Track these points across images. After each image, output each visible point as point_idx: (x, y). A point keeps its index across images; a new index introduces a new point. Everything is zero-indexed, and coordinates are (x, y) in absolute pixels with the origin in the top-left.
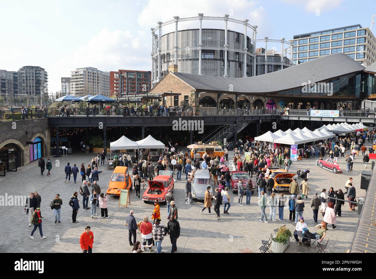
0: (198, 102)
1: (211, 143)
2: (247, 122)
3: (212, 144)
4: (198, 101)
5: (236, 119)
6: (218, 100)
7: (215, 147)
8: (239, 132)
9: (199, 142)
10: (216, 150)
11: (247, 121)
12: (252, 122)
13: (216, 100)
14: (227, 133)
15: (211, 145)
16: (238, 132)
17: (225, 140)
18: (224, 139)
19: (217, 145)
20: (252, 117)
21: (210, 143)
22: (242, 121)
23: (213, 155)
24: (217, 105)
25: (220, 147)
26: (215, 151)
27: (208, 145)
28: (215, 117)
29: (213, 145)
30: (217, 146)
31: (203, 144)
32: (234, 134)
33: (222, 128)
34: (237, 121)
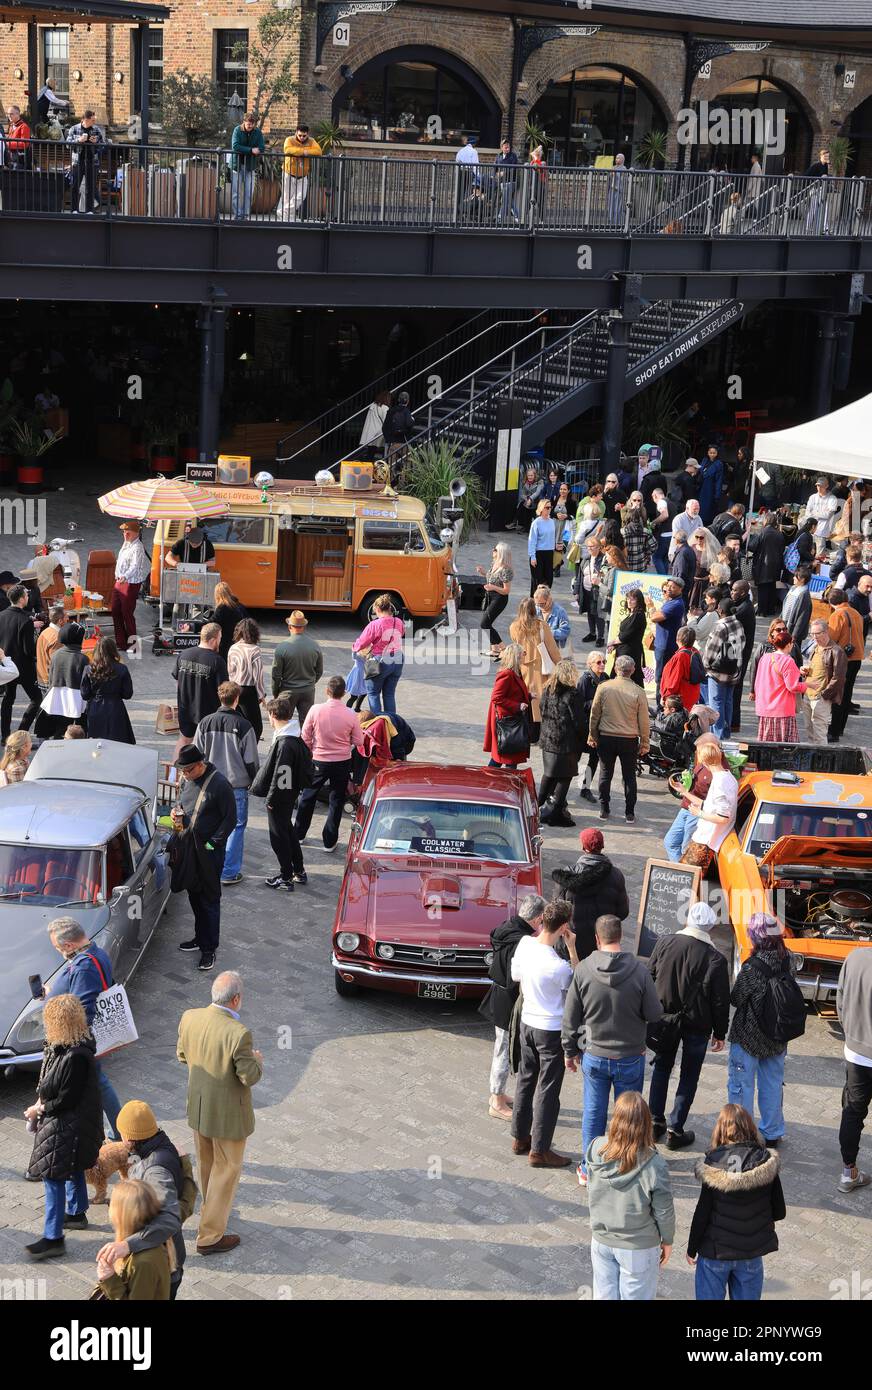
0: (328, 97)
1: (336, 472)
2: (733, 294)
3: (343, 484)
4: (332, 83)
5: (625, 265)
6: (513, 88)
7: (361, 513)
8: (645, 376)
9: (224, 462)
10: (375, 539)
11: (735, 280)
12: (774, 295)
13: (495, 87)
14: (537, 378)
15: (329, 492)
16: (639, 381)
17: (509, 443)
18: (503, 434)
19: (388, 489)
20: (784, 245)
21: (324, 475)
22: (684, 280)
23: (343, 581)
24: (504, 132)
25: (410, 511)
26: (360, 549)
27: (306, 484)
28: (431, 240)
29: (352, 493)
30: (388, 500)
31: (263, 476)
32: (601, 391)
33: (505, 336)
34: (635, 277)
